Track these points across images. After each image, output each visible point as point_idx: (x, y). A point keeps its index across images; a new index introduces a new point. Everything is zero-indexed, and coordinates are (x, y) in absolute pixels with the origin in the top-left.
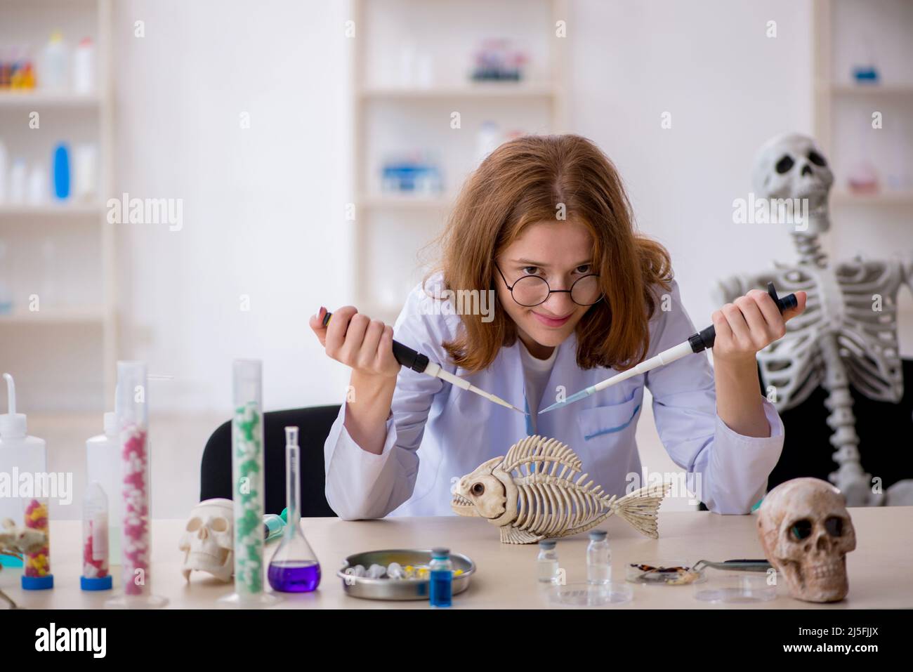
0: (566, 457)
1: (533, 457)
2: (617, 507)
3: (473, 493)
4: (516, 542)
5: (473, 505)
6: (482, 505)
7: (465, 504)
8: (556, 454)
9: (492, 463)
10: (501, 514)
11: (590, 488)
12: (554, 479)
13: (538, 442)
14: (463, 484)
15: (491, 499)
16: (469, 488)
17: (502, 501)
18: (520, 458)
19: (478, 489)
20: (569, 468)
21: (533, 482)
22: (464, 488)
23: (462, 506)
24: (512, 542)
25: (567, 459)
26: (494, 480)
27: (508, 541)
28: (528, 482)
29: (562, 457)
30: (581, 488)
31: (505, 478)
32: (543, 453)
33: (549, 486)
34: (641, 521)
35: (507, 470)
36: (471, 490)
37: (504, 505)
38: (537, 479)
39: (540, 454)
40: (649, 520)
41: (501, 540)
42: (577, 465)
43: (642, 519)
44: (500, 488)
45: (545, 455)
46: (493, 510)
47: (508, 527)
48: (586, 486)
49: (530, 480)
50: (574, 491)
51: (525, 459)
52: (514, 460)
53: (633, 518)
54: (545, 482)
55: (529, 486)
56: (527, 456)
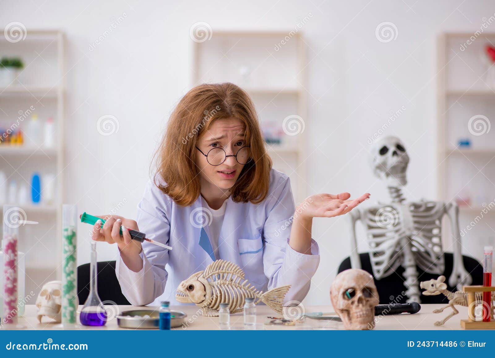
0: (236, 271)
1: (219, 271)
2: (263, 297)
3: (188, 290)
4: (211, 315)
5: (188, 296)
6: (193, 296)
7: (183, 296)
8: (231, 269)
9: (198, 274)
10: (203, 301)
11: (249, 288)
12: (230, 282)
13: (222, 263)
14: (182, 285)
15: (198, 293)
16: (186, 287)
17: (203, 294)
18: (213, 272)
19: (191, 288)
20: (238, 276)
21: (220, 284)
22: (183, 287)
23: (182, 297)
24: (209, 315)
25: (237, 272)
26: (199, 283)
27: (206, 315)
28: (217, 284)
29: (235, 271)
30: (244, 287)
31: (205, 282)
32: (224, 269)
33: (227, 286)
34: (275, 305)
35: (206, 278)
36: (187, 288)
37: (205, 296)
38: (222, 282)
39: (223, 270)
40: (279, 305)
41: (203, 315)
42: (242, 275)
43: (276, 304)
44: (203, 286)
45: (225, 270)
46: (199, 298)
47: (206, 308)
48: (247, 286)
49: (218, 283)
50: (241, 288)
51: (215, 272)
52: (210, 272)
53: (271, 303)
54: (226, 284)
55: (217, 286)
56: (216, 270)
